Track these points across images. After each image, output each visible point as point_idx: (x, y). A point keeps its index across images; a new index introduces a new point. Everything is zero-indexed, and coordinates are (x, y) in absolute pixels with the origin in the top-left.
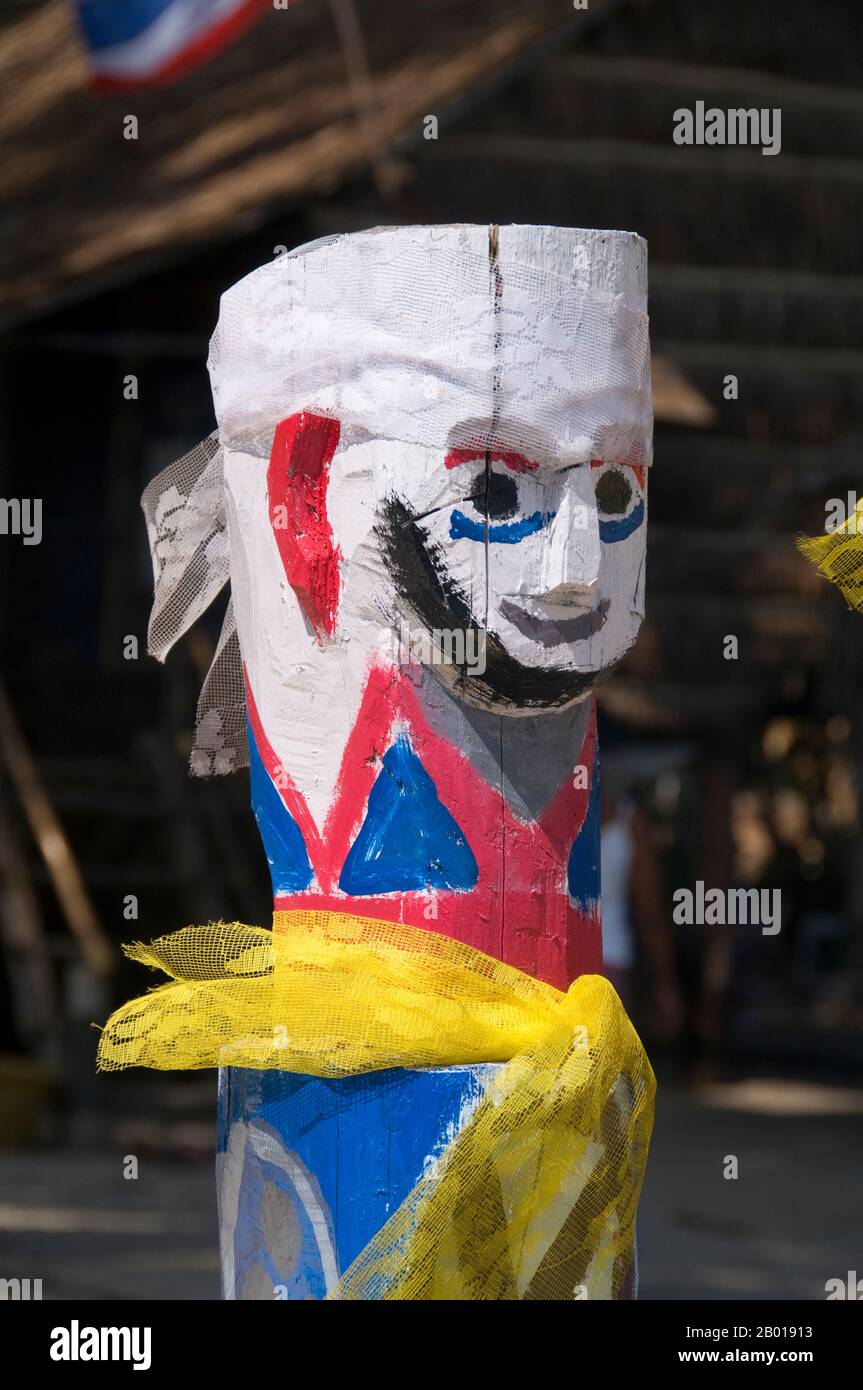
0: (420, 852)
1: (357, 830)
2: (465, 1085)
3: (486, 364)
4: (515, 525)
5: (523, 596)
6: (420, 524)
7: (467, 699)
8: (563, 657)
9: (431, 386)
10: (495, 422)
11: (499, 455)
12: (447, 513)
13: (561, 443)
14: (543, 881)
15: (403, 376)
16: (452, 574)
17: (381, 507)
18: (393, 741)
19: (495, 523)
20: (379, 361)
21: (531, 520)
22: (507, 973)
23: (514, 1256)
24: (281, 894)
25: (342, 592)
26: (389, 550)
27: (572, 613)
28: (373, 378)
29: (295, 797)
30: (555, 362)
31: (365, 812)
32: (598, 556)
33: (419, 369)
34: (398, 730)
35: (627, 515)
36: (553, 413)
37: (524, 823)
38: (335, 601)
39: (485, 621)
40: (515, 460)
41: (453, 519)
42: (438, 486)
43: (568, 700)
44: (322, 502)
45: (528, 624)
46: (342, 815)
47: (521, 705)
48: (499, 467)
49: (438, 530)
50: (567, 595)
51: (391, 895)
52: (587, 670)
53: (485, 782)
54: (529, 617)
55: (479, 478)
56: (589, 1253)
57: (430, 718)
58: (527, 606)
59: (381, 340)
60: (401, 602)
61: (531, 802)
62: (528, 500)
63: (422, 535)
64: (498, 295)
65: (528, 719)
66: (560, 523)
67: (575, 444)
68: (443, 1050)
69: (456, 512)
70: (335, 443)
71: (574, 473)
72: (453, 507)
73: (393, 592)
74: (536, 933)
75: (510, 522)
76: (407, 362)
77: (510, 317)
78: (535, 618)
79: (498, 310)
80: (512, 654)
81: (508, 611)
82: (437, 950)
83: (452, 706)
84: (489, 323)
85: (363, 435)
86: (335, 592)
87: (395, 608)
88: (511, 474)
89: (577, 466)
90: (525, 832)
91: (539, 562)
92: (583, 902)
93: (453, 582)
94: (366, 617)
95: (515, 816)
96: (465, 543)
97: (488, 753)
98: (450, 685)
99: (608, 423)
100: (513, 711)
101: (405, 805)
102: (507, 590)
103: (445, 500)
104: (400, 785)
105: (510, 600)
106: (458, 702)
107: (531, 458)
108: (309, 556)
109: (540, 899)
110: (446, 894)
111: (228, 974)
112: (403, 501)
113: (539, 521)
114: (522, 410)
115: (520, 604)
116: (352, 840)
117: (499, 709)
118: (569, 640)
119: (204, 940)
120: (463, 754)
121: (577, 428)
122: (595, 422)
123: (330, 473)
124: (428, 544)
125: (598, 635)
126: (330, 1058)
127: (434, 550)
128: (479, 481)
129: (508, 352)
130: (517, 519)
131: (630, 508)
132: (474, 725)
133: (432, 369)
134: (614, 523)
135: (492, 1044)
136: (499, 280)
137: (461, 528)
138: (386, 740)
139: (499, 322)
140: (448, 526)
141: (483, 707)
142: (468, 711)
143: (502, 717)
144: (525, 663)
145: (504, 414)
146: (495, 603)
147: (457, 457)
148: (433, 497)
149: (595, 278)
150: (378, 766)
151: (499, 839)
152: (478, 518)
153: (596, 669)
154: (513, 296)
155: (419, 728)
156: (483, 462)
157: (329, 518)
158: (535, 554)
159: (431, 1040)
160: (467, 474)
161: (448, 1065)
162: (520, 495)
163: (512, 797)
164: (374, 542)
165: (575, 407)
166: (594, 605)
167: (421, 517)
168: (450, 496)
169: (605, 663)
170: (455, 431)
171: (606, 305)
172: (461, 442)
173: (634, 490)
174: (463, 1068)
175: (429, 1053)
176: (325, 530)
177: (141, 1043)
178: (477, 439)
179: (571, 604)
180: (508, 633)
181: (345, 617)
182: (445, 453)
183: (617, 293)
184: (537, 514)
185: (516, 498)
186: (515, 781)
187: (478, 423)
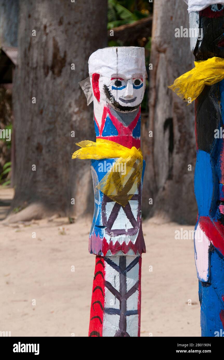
0: (110, 131)
1: (104, 128)
2: (113, 161)
3: (116, 66)
4: (121, 88)
5: (122, 97)
6: (108, 88)
7: (117, 111)
8: (129, 105)
9: (109, 69)
10: (117, 74)
11: (118, 78)
12: (111, 86)
13: (127, 77)
14: (128, 134)
15: (106, 68)
16: (112, 94)
17: (103, 85)
18: (107, 116)
19: (118, 87)
20: (103, 66)
21: (124, 87)
22: (121, 146)
23: (122, 182)
24: (97, 136)
25: (100, 96)
26: (105, 91)
27: (130, 99)
28: (103, 68)
29: (98, 124)
30: (126, 66)
31: (104, 126)
32: (133, 91)
33: (107, 67)
34: (108, 115)
35: (140, 85)
36: (125, 73)
37: (125, 127)
38: (100, 98)
39: (117, 100)
40: (121, 79)
41: (112, 87)
42: (110, 83)
43: (132, 110)
44: (98, 85)
45: (123, 101)
46: (102, 126)
47: (124, 111)
48: (119, 80)
49: (110, 88)
50: (129, 97)
51: (107, 136)
52: (133, 106)
53: (119, 121)
54: (123, 100)
55: (116, 81)
56: (133, 182)
57: (112, 113)
58: (123, 98)
59: (103, 63)
60: (107, 98)
61: (127, 124)
62: (123, 84)
63: (108, 89)
64: (117, 57)
65: (127, 113)
66: (127, 87)
67: (129, 76)
68: (111, 156)
69: (112, 86)
70: (99, 77)
71: (129, 80)
72: (112, 85)
73: (106, 97)
74: (127, 141)
75: (120, 87)
76: (106, 66)
77: (119, 60)
78: (124, 100)
79: (117, 59)
80: (120, 105)
81: (120, 99)
82: (112, 144)
83: (115, 112)
84: (116, 61)
85: (102, 76)
86: (100, 97)
87: (106, 99)
88: (121, 81)
89: (129, 79)
90: (126, 128)
91: (125, 92)
92: (135, 137)
93: (112, 95)
94: (103, 100)
95: (124, 126)
96: (114, 90)
97: (120, 117)
98: (114, 109)
99: (134, 73)
100: (123, 112)
101: (109, 124)
102: (120, 96)
103: (111, 84)
104: (108, 122)
105: (120, 97)
106: (116, 111)
107: (123, 79)
108: (96, 92)
109: (128, 137)
110: (114, 136)
111: (86, 147)
112: (106, 85)
113: (125, 87)
114: (121, 72)
115: (122, 98)
116: (103, 129)
117: (121, 112)
118: (130, 103)
119: (84, 142)
120: (116, 118)
121: (129, 74)
122: (132, 73)
123: (99, 81)
124: (109, 90)
125: (134, 102)
126: (97, 157)
127: (110, 91)
128: (116, 82)
129: (119, 64)
130: (122, 87)
131: (140, 84)
132: (118, 114)
133: (109, 67)
134: (138, 86)
135: (118, 156)
136: (118, 55)
137: (113, 88)
138: (106, 116)
139: (117, 61)
140: (111, 88)
141: (119, 112)
142: (117, 112)
143: (122, 113)
144: (123, 106)
145: (118, 73)
146: (118, 98)
147: (112, 79)
148: (110, 84)
149: (132, 54)
150: (106, 120)
151: (121, 129)
152: (116, 87)
153: (134, 106)
154: (119, 57)
155: (110, 114)
156: (116, 79)
157: (99, 87)
158: (124, 91)
159: (109, 155)
160: (114, 81)
161: (112, 158)
162: (122, 83)
163: (124, 123)
164: (103, 90)
165: (129, 72)
166: (134, 98)
167: (108, 87)
168: (112, 84)
169: (136, 105)
170: (112, 75)
171: (134, 57)
172: (113, 77)
173: (141, 82)
174: (113, 158)
175: (109, 156)
176: (98, 88)
177: (76, 155)
178: (115, 76)
179: (130, 98)
180: (120, 102)
181: (101, 100)
182: (111, 78)
183: (136, 56)
184: (125, 86)
185: (121, 84)
186: (124, 121)
187: (115, 74)
